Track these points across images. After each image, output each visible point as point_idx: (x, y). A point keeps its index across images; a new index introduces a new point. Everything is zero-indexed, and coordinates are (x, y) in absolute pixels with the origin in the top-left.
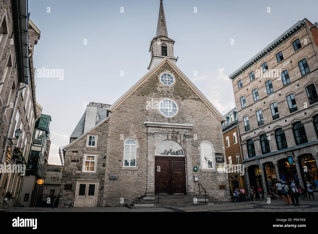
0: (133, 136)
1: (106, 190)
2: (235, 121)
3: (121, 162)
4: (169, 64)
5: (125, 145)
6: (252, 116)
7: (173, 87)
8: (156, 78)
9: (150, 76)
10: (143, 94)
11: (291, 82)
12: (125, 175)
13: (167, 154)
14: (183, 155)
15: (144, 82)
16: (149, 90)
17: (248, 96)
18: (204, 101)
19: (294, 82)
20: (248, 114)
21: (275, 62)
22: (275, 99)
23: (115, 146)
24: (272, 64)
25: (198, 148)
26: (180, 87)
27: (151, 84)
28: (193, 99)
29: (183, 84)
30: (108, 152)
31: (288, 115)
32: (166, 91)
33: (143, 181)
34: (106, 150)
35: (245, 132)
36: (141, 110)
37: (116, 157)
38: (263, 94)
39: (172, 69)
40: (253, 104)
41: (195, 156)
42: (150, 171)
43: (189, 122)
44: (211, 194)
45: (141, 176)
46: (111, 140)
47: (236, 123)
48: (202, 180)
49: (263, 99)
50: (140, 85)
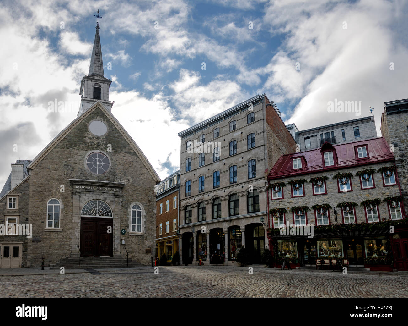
0: (56, 195)
1: (29, 252)
2: (177, 184)
3: (44, 224)
4: (102, 110)
5: (48, 206)
6: (194, 182)
7: (104, 137)
8: (85, 127)
9: (77, 124)
10: (68, 147)
11: (237, 154)
12: (49, 236)
13: (94, 215)
14: (112, 216)
15: (69, 132)
16: (75, 141)
17: (195, 159)
18: (140, 155)
19: (240, 155)
20: (191, 178)
21: (227, 130)
22: (219, 168)
23: (37, 207)
24: (224, 131)
25: (127, 209)
26: (114, 138)
27: (78, 134)
28: (127, 153)
29: (117, 134)
30: (30, 213)
31: (227, 186)
32: (96, 143)
33: (67, 242)
34: (28, 212)
35: (185, 198)
36: (65, 165)
37: (39, 219)
38: (209, 160)
39: (105, 115)
40: (198, 169)
41: (124, 218)
42: (75, 233)
43: (120, 180)
44: (136, 257)
45: (65, 238)
46: (32, 200)
47: (178, 186)
48: (130, 244)
49: (208, 166)
50: (64, 136)
